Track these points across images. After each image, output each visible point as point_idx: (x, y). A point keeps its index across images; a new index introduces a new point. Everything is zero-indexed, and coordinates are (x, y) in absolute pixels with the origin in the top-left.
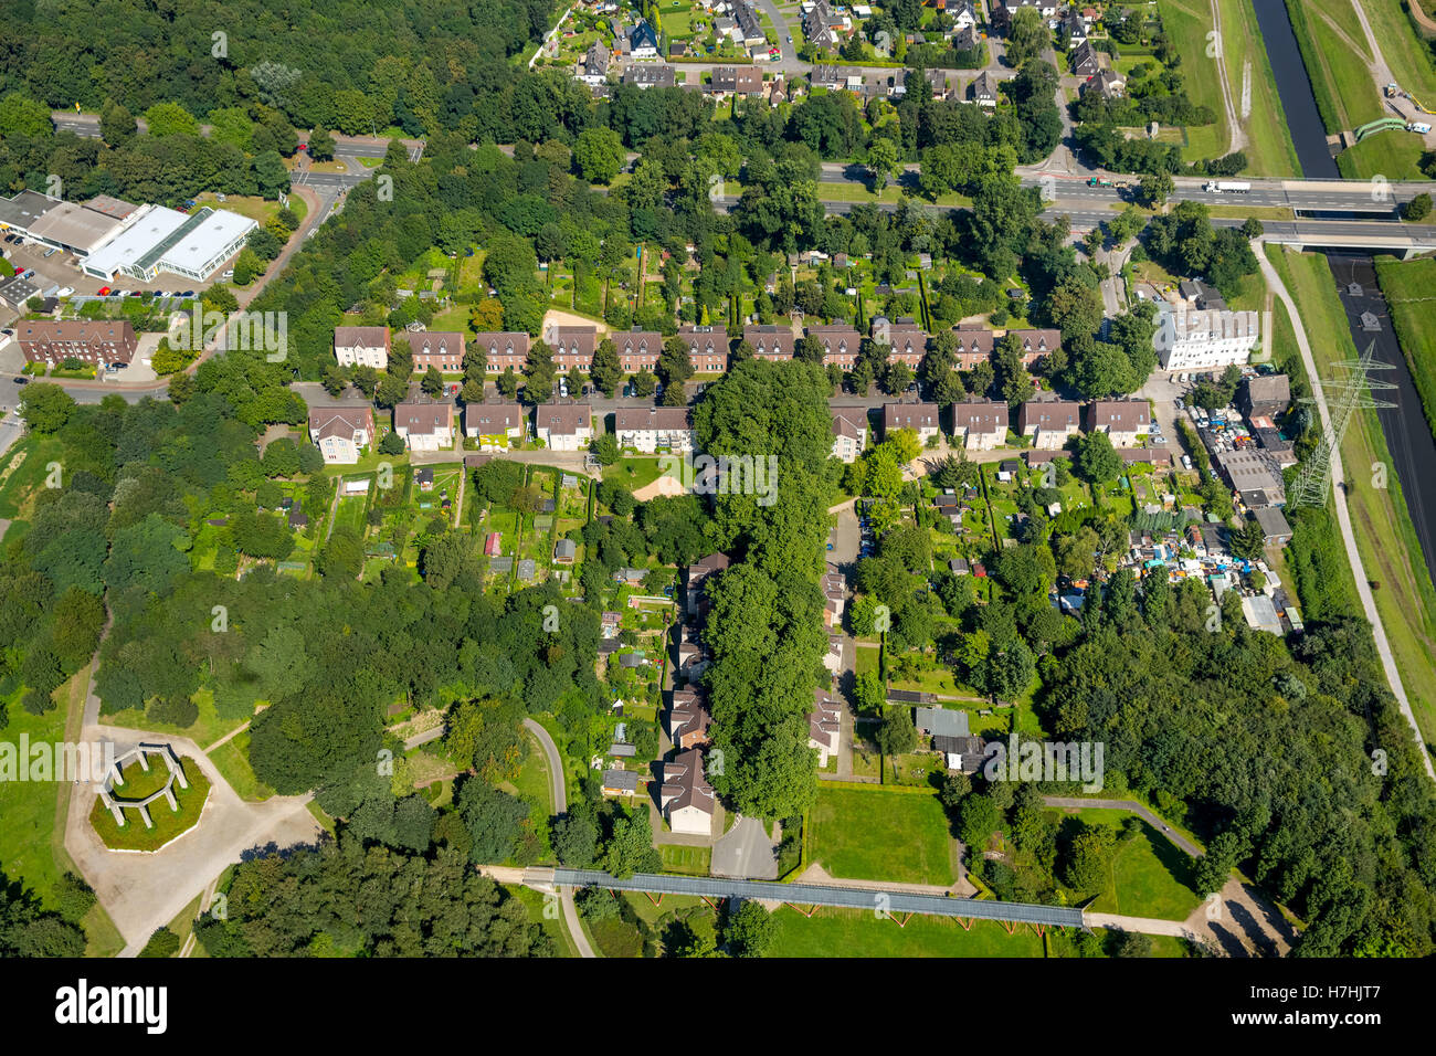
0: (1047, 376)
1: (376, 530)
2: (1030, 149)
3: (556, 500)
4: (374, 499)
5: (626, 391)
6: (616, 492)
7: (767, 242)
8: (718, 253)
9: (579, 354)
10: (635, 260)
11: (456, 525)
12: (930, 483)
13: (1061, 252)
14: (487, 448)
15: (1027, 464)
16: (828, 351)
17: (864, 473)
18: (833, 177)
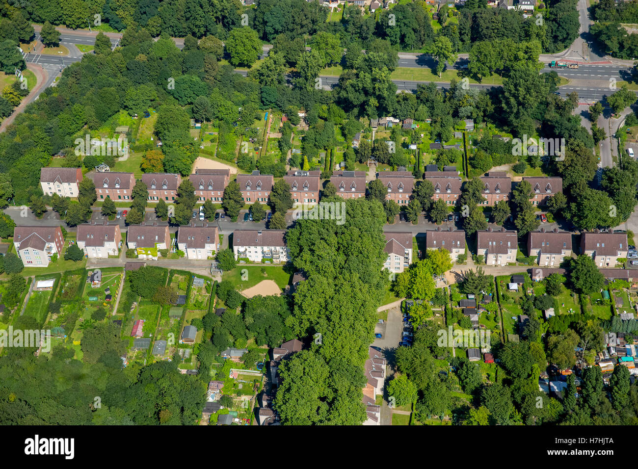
0: (551, 212)
1: (55, 316)
2: (554, 42)
3: (186, 297)
4: (57, 293)
5: (246, 217)
6: (229, 291)
7: (356, 111)
8: (321, 118)
9: (213, 190)
10: (263, 121)
11: (114, 313)
12: (457, 290)
13: (569, 120)
14: (142, 256)
15: (531, 277)
16: (390, 191)
17: (407, 282)
18: (409, 63)
